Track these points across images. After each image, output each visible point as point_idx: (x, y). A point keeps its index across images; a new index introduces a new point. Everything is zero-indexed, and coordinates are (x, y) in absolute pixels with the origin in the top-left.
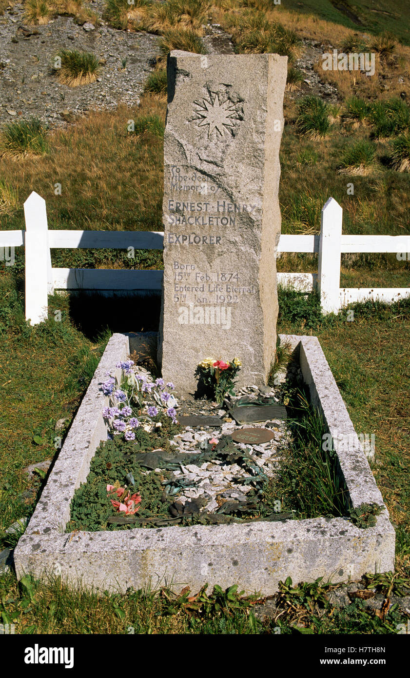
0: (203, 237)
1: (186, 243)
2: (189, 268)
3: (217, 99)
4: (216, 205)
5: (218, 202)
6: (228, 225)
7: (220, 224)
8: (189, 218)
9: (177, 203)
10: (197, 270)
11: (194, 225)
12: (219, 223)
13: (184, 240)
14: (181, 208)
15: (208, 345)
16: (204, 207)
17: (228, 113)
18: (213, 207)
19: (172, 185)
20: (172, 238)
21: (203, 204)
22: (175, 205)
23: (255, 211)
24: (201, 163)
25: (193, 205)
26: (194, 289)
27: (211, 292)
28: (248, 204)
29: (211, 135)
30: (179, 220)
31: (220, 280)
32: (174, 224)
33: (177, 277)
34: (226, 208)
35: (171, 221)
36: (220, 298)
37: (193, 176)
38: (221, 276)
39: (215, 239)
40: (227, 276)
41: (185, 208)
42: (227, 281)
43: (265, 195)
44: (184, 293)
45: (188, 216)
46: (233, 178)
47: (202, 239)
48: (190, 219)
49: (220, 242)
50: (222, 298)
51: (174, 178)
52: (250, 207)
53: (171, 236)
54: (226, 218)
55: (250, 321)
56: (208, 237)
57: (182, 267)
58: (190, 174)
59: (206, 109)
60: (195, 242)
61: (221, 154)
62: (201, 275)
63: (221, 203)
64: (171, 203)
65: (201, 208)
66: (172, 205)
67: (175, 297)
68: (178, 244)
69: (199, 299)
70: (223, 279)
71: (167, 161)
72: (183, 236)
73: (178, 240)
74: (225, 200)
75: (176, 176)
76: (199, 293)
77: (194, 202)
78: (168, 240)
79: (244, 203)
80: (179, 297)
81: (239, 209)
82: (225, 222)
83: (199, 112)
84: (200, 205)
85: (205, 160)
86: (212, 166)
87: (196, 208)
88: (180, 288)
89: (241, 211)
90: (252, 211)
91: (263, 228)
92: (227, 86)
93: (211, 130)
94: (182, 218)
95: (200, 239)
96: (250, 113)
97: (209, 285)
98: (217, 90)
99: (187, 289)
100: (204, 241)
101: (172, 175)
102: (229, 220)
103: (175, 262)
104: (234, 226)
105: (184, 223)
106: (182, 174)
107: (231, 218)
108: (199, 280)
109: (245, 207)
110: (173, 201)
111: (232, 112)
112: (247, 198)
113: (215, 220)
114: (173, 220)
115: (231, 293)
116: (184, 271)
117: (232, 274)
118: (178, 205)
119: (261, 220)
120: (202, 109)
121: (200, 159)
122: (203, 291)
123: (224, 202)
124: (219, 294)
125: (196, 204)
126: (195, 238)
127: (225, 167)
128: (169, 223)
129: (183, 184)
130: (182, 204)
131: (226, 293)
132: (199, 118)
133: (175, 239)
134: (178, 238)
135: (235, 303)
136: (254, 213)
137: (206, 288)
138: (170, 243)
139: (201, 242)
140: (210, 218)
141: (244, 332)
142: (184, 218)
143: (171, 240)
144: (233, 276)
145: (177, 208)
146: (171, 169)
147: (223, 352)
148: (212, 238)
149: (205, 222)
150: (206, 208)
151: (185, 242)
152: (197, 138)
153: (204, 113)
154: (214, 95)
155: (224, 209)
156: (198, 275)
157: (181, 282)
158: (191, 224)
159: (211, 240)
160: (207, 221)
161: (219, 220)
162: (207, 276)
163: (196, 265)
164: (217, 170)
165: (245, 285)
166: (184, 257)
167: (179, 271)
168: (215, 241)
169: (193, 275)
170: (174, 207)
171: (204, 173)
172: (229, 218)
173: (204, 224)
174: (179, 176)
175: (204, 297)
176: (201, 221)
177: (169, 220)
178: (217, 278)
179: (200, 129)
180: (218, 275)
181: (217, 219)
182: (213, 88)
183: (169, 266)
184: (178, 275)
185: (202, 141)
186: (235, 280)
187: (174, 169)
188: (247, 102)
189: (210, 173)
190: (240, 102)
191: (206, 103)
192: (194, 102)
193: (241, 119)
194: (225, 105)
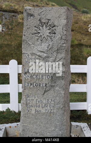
0: (39, 84)
1: (32, 86)
2: (33, 97)
3: (45, 25)
6: (50, 79)
7: (47, 78)
9: (28, 69)
10: (37, 98)
11: (35, 78)
13: (31, 85)
15: (41, 131)
17: (49, 31)
19: (26, 61)
20: (26, 84)
22: (27, 70)
24: (38, 52)
26: (35, 106)
27: (43, 107)
29: (42, 40)
30: (29, 76)
31: (47, 102)
32: (27, 78)
33: (28, 101)
35: (25, 77)
38: (47, 100)
40: (50, 101)
44: (31, 108)
45: (33, 75)
46: (52, 58)
48: (34, 76)
49: (47, 86)
50: (48, 110)
53: (25, 83)
55: (60, 120)
58: (34, 57)
59: (40, 29)
60: (36, 86)
61: (47, 48)
62: (38, 100)
64: (25, 69)
67: (27, 110)
68: (28, 87)
69: (38, 111)
71: (23, 51)
72: (31, 83)
73: (28, 85)
75: (27, 58)
76: (38, 108)
80: (29, 110)
82: (49, 77)
83: (37, 31)
85: (40, 51)
86: (43, 53)
88: (29, 106)
92: (49, 20)
93: (42, 38)
94: (30, 76)
95: (38, 84)
96: (59, 31)
97: (42, 104)
98: (45, 21)
99: (32, 106)
104: (53, 79)
105: (31, 78)
107: (51, 76)
108: (37, 102)
111: (51, 31)
113: (44, 77)
114: (26, 76)
115: (52, 108)
116: (31, 98)
120: (38, 29)
121: (38, 50)
122: (39, 107)
126: (36, 84)
129: (30, 61)
131: (49, 108)
132: (37, 33)
133: (27, 84)
134: (28, 84)
137: (41, 106)
138: (25, 86)
139: (39, 86)
140: (42, 76)
141: (57, 125)
142: (31, 76)
143: (25, 85)
144: (53, 100)
146: (25, 54)
147: (48, 134)
149: (40, 78)
153: (39, 31)
157: (29, 103)
158: (34, 78)
159: (42, 85)
160: (41, 77)
161: (46, 76)
162: (41, 101)
163: (36, 96)
164: (45, 55)
165: (57, 104)
166: (31, 93)
167: (29, 98)
168: (44, 85)
169: (35, 100)
170: (27, 71)
171: (40, 56)
172: (50, 76)
173: (39, 78)
174: (29, 58)
175: (40, 110)
176: (38, 77)
177: (24, 76)
178: (45, 102)
179: (37, 38)
180: (46, 100)
181: (45, 76)
182: (43, 21)
183: (24, 97)
184: (29, 100)
185: (38, 43)
186: (53, 102)
187: (27, 55)
188: (57, 27)
189: (42, 56)
190: (54, 26)
191: (40, 27)
192: (35, 27)
193: (55, 33)
194: (48, 28)
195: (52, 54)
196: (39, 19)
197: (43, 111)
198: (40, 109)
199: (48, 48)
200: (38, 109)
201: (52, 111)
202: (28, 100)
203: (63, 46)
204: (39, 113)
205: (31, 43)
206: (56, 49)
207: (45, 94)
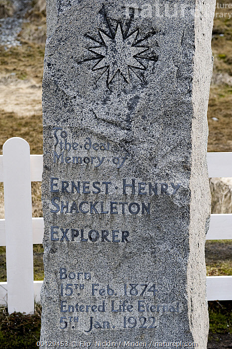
0: (103, 232)
1: (77, 240)
2: (82, 276)
3: (119, 29)
4: (120, 185)
5: (124, 181)
6: (140, 215)
7: (127, 213)
8: (82, 204)
9: (63, 182)
10: (94, 280)
11: (89, 214)
12: (125, 212)
13: (74, 236)
14: (69, 189)
16: (103, 188)
17: (134, 51)
18: (116, 188)
20: (57, 233)
21: (101, 183)
22: (59, 185)
23: (180, 193)
24: (98, 124)
25: (87, 185)
27: (115, 312)
28: (168, 182)
29: (111, 82)
30: (67, 207)
31: (128, 293)
32: (59, 213)
33: (64, 292)
34: (137, 189)
35: (55, 208)
36: (129, 320)
37: (87, 144)
38: (129, 288)
39: (120, 235)
40: (140, 288)
41: (75, 190)
42: (139, 294)
43: (192, 169)
44: (75, 314)
45: (80, 201)
46: (146, 145)
47: (101, 235)
48: (83, 206)
49: (128, 238)
50: (132, 321)
51: (59, 145)
52: (171, 188)
53: (55, 230)
54: (137, 204)
56: (110, 231)
57: (72, 276)
58: (82, 141)
59: (103, 44)
60: (91, 239)
61: (127, 111)
62: (99, 288)
63: (129, 182)
64: (55, 182)
65: (99, 189)
66: (56, 185)
67: (61, 321)
68: (65, 242)
69: (98, 324)
70: (134, 292)
71: (47, 121)
72: (73, 230)
73: (65, 236)
74: (133, 178)
75: (61, 143)
76: (98, 313)
77: (88, 180)
78: (50, 236)
79: (163, 182)
80: (68, 321)
81: (155, 190)
82: (134, 209)
83: (93, 50)
84: (97, 185)
85: (104, 120)
86: (112, 129)
87: (92, 189)
88: (69, 306)
89: (159, 193)
90: (175, 193)
91: (191, 217)
93: (111, 76)
94: (70, 205)
95: (98, 234)
96: (169, 49)
97: (113, 302)
98: (120, 16)
99: (79, 309)
100: (104, 237)
101: (55, 142)
102: (141, 207)
103: (61, 269)
104: (148, 215)
106: (70, 140)
107: (143, 204)
108: (97, 294)
109: (164, 187)
110: (58, 179)
111: (142, 49)
112: (167, 174)
113: (120, 207)
114: (57, 206)
115: (145, 314)
116: (74, 282)
117: (146, 286)
118: (65, 184)
119: (189, 206)
120: (98, 45)
121: (96, 118)
122: (104, 311)
123: (133, 181)
124: (128, 314)
125: (91, 183)
126: (90, 233)
127: (134, 129)
128: (52, 211)
129: (72, 154)
130: (70, 184)
131: (137, 314)
132: (94, 59)
133: (61, 234)
134: (65, 233)
135: (151, 328)
136: (177, 196)
137: (108, 306)
138: (54, 240)
139: (100, 239)
140: (112, 203)
142: (74, 204)
143: (55, 236)
144: (148, 287)
145: (64, 189)
146: (53, 132)
148: (116, 234)
149: (105, 210)
150: (107, 189)
151: (75, 239)
152: (91, 88)
153: (101, 51)
154: (115, 24)
155: (134, 191)
156: (95, 288)
158: (85, 213)
159: (114, 237)
160: (107, 208)
161: (126, 207)
162: (109, 289)
163: (92, 273)
164: (122, 134)
165: (165, 301)
166: (74, 262)
167: (68, 281)
168: (120, 237)
169: (89, 288)
170: (59, 188)
171: (104, 138)
172: (140, 204)
173: (103, 213)
174: (66, 144)
175: (105, 319)
176: (99, 209)
177: (51, 207)
178: (123, 292)
179: (95, 74)
180: (126, 287)
181: (123, 205)
182: (113, 14)
183: (53, 275)
184: (67, 288)
185: (98, 91)
186: (151, 294)
187: (59, 133)
188: (164, 34)
189: (112, 139)
190: (154, 33)
191: (103, 35)
192: (85, 35)
193: (155, 59)
194: (131, 39)
195: (144, 129)
196: (99, 6)
197: (117, 323)
198: (107, 316)
199: (130, 108)
200: (97, 316)
201: (147, 325)
202: (65, 286)
203: (183, 103)
204: (105, 332)
205: (72, 94)
206: (161, 113)
207: (125, 267)
